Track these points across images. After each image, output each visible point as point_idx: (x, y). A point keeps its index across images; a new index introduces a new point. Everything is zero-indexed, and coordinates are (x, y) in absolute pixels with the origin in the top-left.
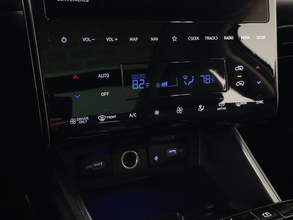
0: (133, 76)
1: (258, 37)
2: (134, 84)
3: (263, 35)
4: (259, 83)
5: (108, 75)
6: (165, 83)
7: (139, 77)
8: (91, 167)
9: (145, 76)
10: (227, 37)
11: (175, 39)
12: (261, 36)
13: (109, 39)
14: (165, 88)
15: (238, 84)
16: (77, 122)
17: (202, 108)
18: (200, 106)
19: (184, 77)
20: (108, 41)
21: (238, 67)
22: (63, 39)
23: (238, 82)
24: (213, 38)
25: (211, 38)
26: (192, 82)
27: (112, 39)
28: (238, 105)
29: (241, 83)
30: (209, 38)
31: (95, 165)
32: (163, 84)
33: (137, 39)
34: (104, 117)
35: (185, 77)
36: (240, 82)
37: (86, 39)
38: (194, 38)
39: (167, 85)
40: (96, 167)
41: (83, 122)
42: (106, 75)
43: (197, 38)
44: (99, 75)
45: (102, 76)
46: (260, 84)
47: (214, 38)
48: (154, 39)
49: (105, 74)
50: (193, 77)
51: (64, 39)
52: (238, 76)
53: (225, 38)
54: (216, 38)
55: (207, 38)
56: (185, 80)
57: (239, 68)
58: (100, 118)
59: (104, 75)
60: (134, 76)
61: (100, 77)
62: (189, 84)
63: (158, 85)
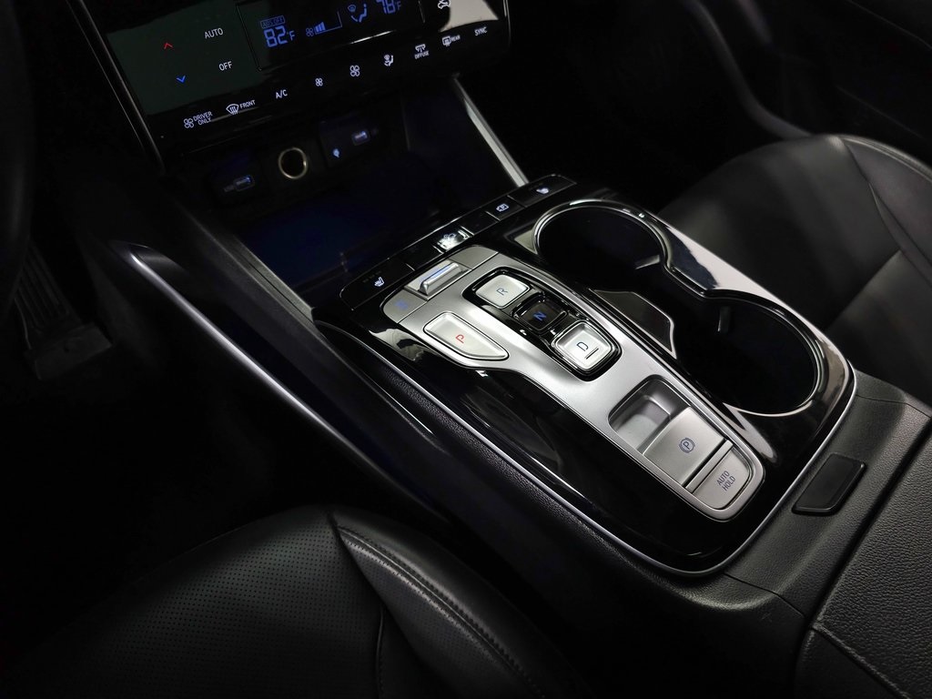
0: (263, 23)
2: (268, 39)
5: (220, 31)
6: (319, 26)
7: (275, 24)
9: (283, 19)
14: (322, 35)
15: (441, 5)
16: (196, 123)
17: (390, 59)
18: (387, 57)
19: (350, 8)
23: (441, 2)
26: (365, 15)
29: (447, 3)
32: (317, 27)
34: (236, 107)
35: (352, 9)
36: (444, 1)
39: (324, 29)
40: (241, 186)
41: (205, 121)
42: (217, 31)
44: (206, 33)
45: (212, 35)
49: (215, 30)
50: (365, 5)
56: (354, 14)
58: (229, 109)
59: (214, 32)
60: (266, 23)
61: (208, 37)
62: (360, 21)
63: (309, 32)
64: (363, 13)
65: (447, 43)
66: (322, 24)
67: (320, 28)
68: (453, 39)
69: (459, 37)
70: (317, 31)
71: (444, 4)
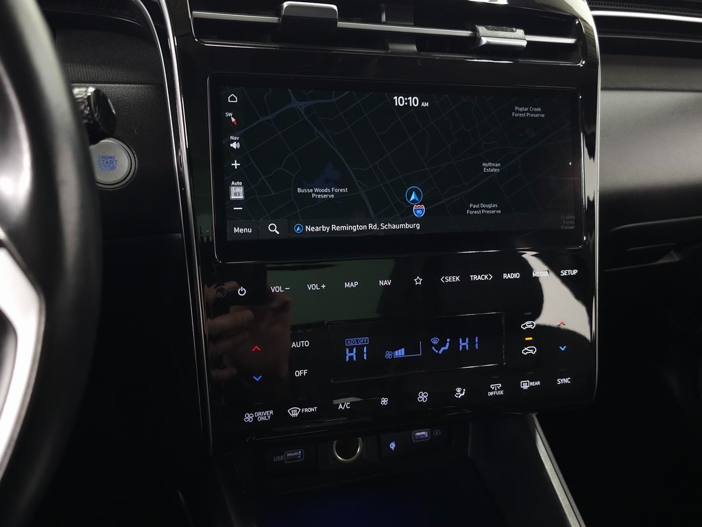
0: (347, 341)
1: (564, 272)
2: (349, 355)
3: (572, 269)
4: (563, 350)
5: (307, 343)
6: (400, 350)
7: (358, 343)
8: (282, 458)
9: (367, 340)
10: (509, 274)
11: (418, 281)
12: (569, 271)
13: (313, 287)
14: (400, 359)
15: (526, 351)
16: (255, 418)
17: (462, 392)
18: (459, 390)
19: (433, 340)
20: (309, 289)
21: (527, 323)
22: (240, 290)
23: (526, 349)
24: (483, 277)
25: (480, 278)
26: (446, 348)
27: (316, 287)
28: (524, 387)
29: (532, 350)
30: (477, 278)
31: (288, 455)
32: (396, 352)
33: (356, 283)
34: (298, 410)
35: (435, 341)
36: (529, 349)
37: (275, 288)
38: (452, 278)
39: (403, 354)
41: (265, 419)
44: (294, 343)
45: (298, 345)
46: (565, 350)
47: (486, 277)
49: (303, 342)
50: (448, 340)
51: (243, 290)
52: (527, 339)
53: (504, 276)
54: (489, 277)
55: (474, 278)
56: (435, 346)
57: (528, 325)
58: (291, 411)
59: (301, 343)
60: (350, 340)
61: (294, 347)
62: (440, 352)
63: (388, 355)
64: (445, 346)
65: (525, 387)
66: (403, 350)
67: (400, 353)
68: (532, 384)
69: (539, 383)
70: (397, 355)
71: (529, 351)
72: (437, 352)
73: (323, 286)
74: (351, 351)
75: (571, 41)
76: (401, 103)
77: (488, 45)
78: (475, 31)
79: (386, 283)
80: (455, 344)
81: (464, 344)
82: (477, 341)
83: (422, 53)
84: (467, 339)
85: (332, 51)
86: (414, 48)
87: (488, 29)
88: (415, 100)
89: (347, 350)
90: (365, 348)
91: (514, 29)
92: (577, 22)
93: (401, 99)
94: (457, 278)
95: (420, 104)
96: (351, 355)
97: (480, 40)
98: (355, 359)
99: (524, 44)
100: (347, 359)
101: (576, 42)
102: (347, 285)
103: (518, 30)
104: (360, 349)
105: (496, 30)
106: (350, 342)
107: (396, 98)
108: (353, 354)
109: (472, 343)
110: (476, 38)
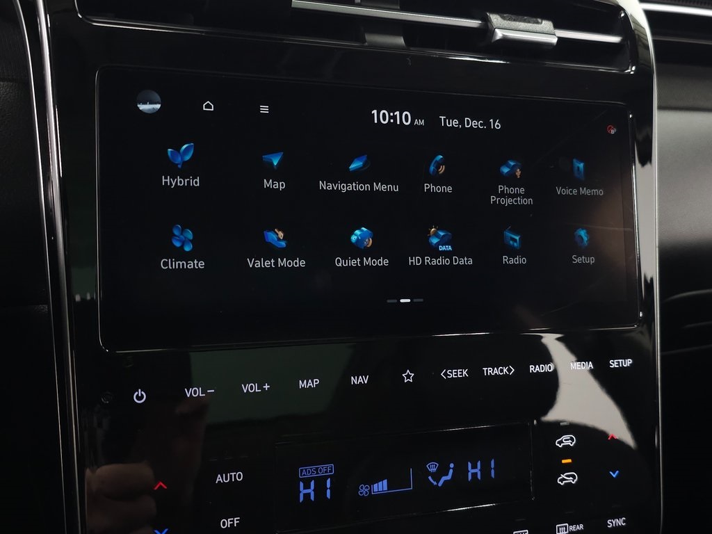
0: (302, 470)
1: (613, 363)
2: (303, 492)
3: (625, 358)
4: (614, 476)
5: (239, 475)
6: (380, 483)
7: (317, 473)
9: (332, 468)
10: (537, 366)
11: (408, 376)
12: (620, 361)
13: (250, 388)
14: (381, 497)
15: (562, 480)
19: (429, 466)
20: (245, 391)
21: (564, 437)
22: (138, 394)
23: (563, 476)
24: (502, 371)
25: (496, 371)
26: (449, 477)
27: (256, 388)
29: (571, 478)
30: (493, 372)
32: (376, 485)
33: (317, 381)
35: (433, 467)
36: (567, 476)
38: (457, 372)
39: (386, 488)
42: (235, 475)
43: (462, 372)
44: (219, 476)
45: (226, 479)
46: (617, 476)
47: (505, 370)
48: (359, 381)
49: (233, 474)
50: (452, 465)
51: (140, 395)
52: (564, 461)
53: (531, 369)
54: (509, 370)
55: (489, 371)
56: (433, 475)
57: (565, 440)
59: (231, 476)
60: (306, 470)
61: (219, 482)
62: (440, 484)
63: (363, 490)
64: (447, 475)
65: (562, 532)
66: (385, 482)
67: (381, 487)
68: (573, 528)
69: (581, 527)
70: (376, 490)
71: (568, 479)
72: (435, 483)
73: (266, 387)
74: (307, 486)
75: (615, 39)
76: (384, 120)
77: (505, 40)
78: (486, 20)
79: (360, 380)
80: (461, 471)
81: (475, 471)
82: (493, 466)
83: (412, 49)
84: (479, 464)
85: (284, 40)
86: (400, 41)
87: (504, 18)
88: (406, 116)
89: (302, 484)
90: (329, 481)
91: (540, 20)
92: (623, 15)
93: (384, 114)
94: (464, 373)
95: (413, 121)
96: (307, 491)
97: (493, 33)
98: (312, 498)
99: (554, 40)
100: (301, 499)
101: (622, 40)
102: (302, 384)
103: (544, 22)
104: (320, 482)
105: (514, 20)
106: (306, 472)
107: (375, 112)
108: (311, 491)
109: (486, 470)
110: (487, 30)
